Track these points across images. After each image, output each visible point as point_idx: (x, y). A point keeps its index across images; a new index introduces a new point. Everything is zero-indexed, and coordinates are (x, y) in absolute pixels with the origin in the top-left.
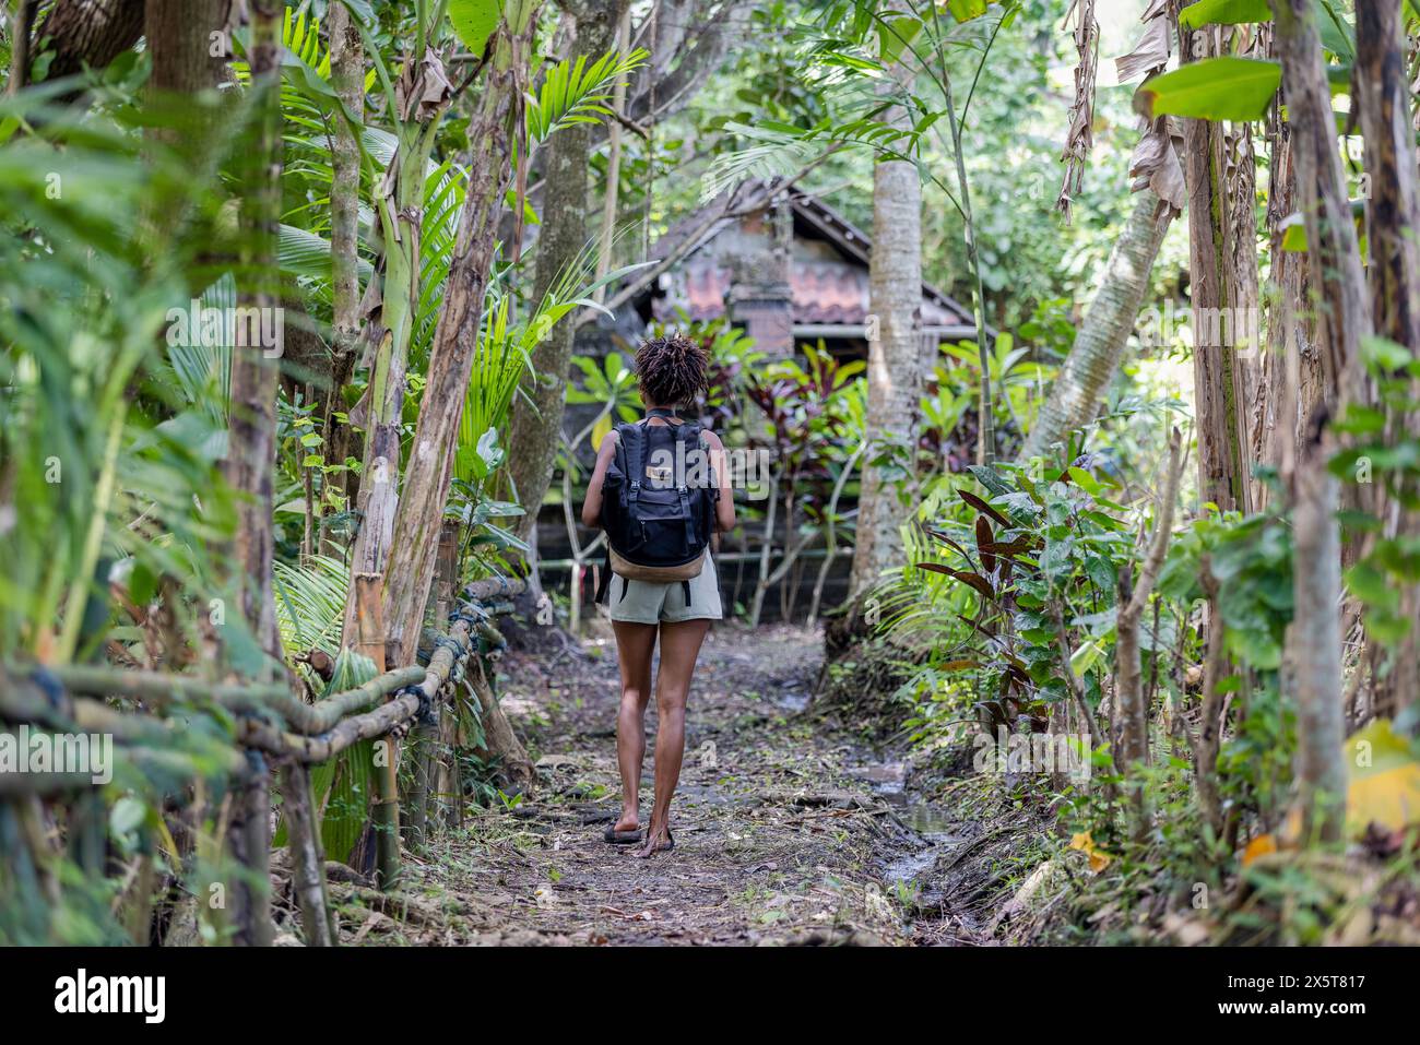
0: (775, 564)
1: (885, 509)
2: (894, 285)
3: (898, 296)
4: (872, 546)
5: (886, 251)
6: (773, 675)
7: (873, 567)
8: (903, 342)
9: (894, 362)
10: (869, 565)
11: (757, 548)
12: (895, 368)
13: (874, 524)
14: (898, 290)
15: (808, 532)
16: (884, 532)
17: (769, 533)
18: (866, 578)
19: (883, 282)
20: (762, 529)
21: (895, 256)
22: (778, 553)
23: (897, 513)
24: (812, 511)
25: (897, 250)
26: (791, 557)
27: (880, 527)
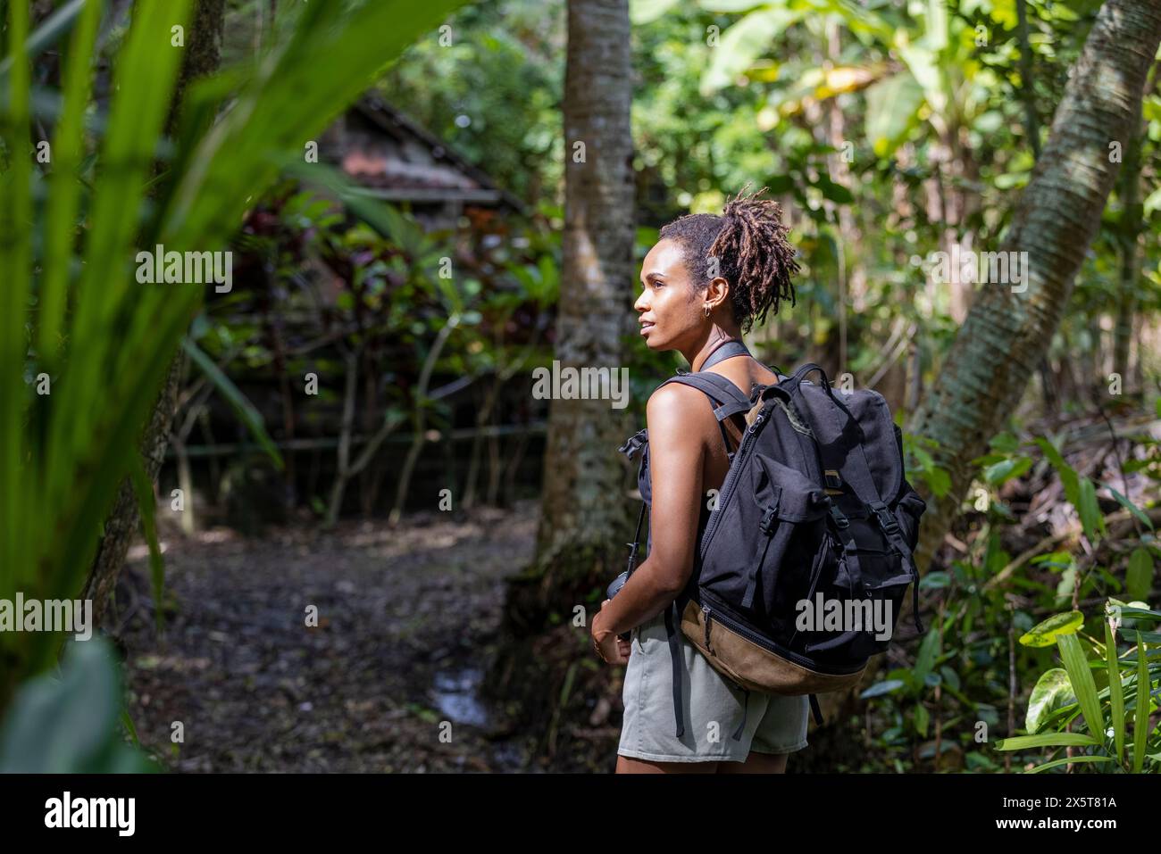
0: (355, 451)
1: (590, 433)
2: (601, 122)
3: (606, 136)
4: (573, 483)
5: (589, 74)
6: (417, 643)
7: (574, 512)
8: (610, 200)
9: (602, 227)
10: (567, 510)
11: (334, 434)
12: (603, 237)
13: (574, 453)
14: (606, 129)
15: (393, 417)
16: (589, 464)
17: (348, 414)
18: (564, 528)
19: (585, 116)
20: (339, 409)
21: (602, 81)
22: (358, 439)
23: (607, 437)
24: (397, 392)
25: (604, 73)
26: (373, 445)
27: (584, 456)
